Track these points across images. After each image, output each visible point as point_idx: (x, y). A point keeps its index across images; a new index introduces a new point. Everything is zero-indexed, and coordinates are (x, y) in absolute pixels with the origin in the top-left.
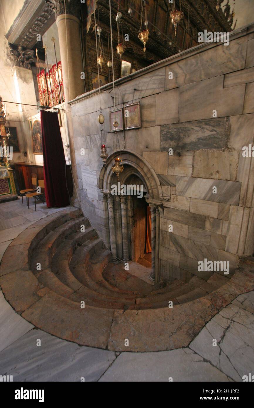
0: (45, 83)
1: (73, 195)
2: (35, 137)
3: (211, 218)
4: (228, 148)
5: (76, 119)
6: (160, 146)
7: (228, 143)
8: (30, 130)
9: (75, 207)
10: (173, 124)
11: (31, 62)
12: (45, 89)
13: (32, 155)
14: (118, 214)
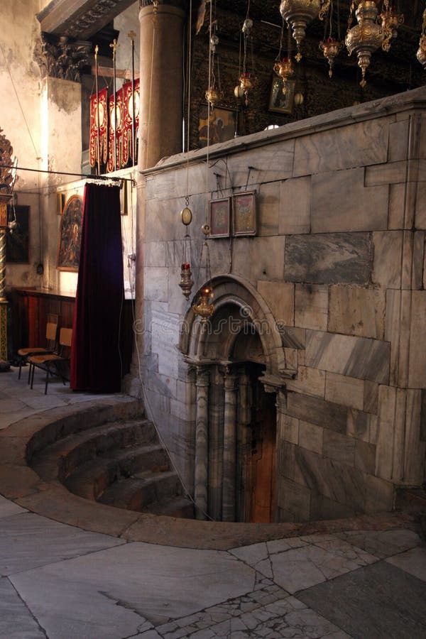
0: (105, 115)
1: (131, 370)
2: (68, 230)
3: (354, 410)
4: (372, 283)
5: (153, 204)
6: (284, 271)
7: (372, 275)
8: (59, 214)
9: (132, 396)
10: (302, 234)
11: (82, 66)
12: (103, 129)
13: (55, 272)
14: (216, 415)
